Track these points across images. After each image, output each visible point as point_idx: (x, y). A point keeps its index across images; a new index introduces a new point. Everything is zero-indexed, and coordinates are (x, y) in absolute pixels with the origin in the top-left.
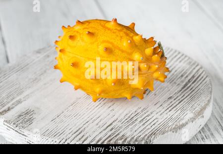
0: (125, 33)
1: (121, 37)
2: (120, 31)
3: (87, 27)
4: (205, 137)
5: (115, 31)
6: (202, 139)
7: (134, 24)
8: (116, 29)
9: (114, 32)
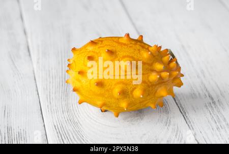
0: (140, 45)
1: (139, 50)
2: (136, 44)
3: (102, 46)
4: (220, 127)
5: (131, 45)
6: (217, 129)
7: (142, 36)
8: (131, 44)
9: (130, 47)
